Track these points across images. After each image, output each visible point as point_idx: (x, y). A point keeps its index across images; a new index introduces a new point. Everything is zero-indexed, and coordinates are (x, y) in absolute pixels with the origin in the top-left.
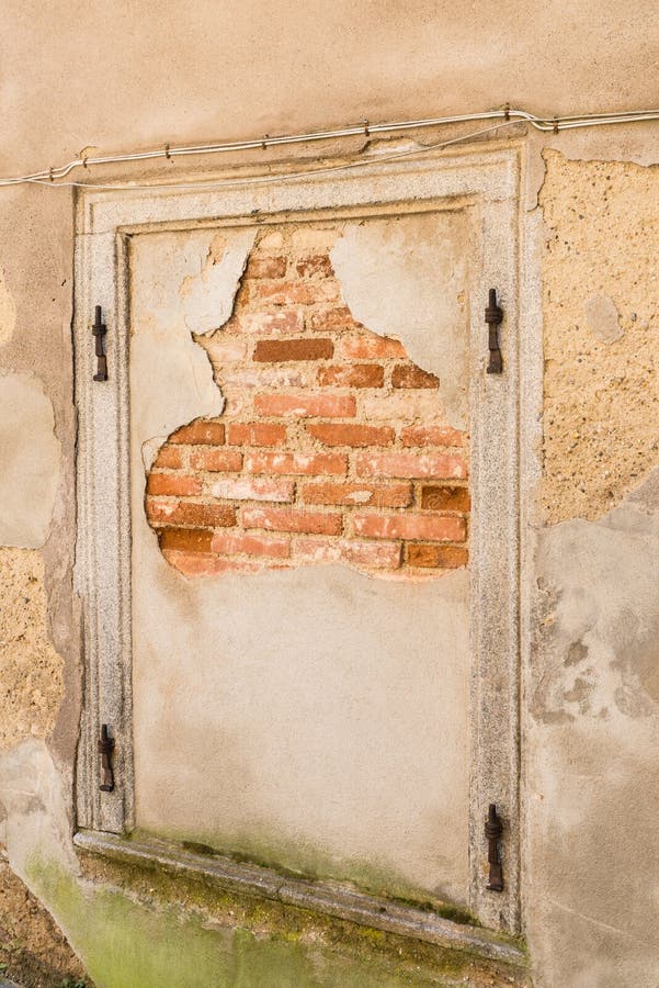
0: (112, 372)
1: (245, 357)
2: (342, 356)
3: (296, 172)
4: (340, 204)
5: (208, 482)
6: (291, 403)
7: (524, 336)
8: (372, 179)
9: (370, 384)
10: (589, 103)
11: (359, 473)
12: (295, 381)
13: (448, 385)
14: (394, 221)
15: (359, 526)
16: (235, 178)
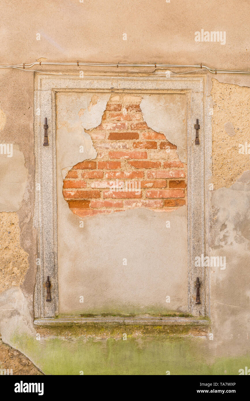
0: (50, 142)
1: (105, 138)
2: (142, 138)
3: (128, 76)
4: (144, 88)
5: (89, 183)
6: (123, 154)
7: (206, 133)
8: (155, 81)
9: (152, 148)
10: (225, 66)
11: (148, 177)
12: (124, 147)
13: (180, 148)
14: (161, 95)
15: (149, 194)
16: (104, 76)
